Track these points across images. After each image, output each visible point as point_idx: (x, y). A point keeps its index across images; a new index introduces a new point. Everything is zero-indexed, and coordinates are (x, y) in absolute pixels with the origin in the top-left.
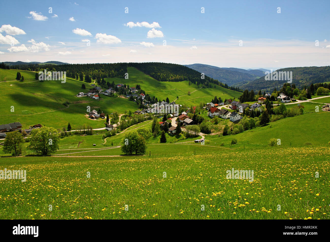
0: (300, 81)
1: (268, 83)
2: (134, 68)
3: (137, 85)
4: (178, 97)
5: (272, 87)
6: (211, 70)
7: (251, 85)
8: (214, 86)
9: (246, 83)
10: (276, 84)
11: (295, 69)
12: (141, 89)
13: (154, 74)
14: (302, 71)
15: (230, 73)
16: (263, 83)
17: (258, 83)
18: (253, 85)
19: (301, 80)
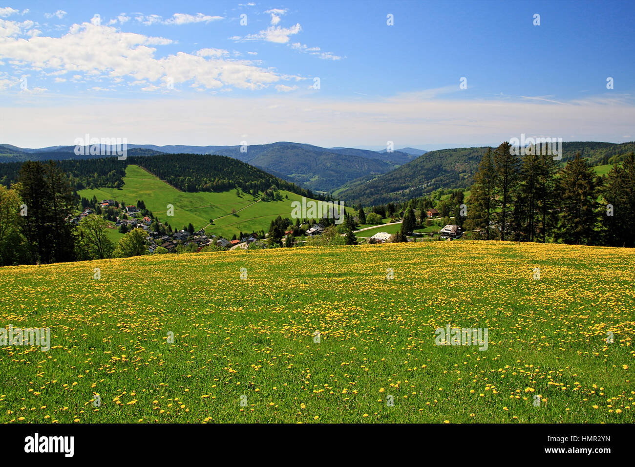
0: (460, 175)
1: (406, 179)
2: (137, 166)
3: (139, 202)
4: (211, 221)
5: (413, 186)
6: (307, 154)
7: (376, 184)
8: (284, 196)
9: (372, 178)
10: (421, 180)
11: (455, 153)
12: (146, 208)
13: (173, 179)
14: (466, 156)
15: (344, 160)
16: (398, 179)
17: (389, 180)
18: (380, 183)
19: (463, 172)
